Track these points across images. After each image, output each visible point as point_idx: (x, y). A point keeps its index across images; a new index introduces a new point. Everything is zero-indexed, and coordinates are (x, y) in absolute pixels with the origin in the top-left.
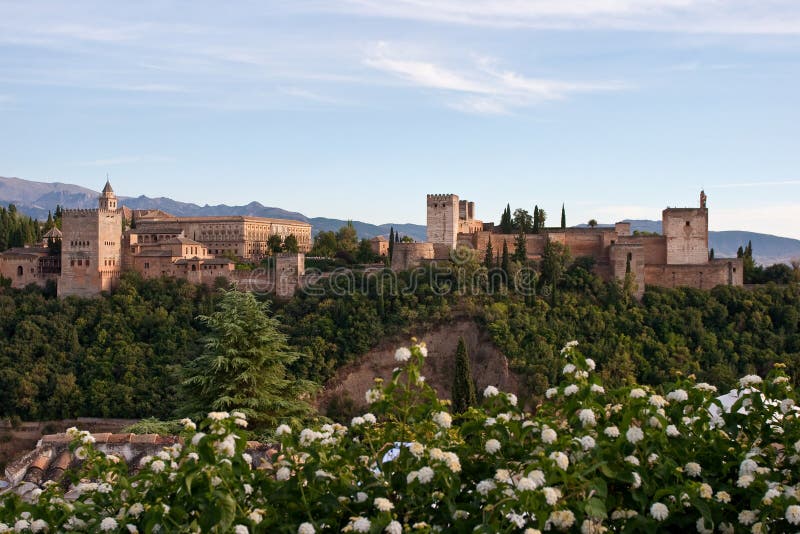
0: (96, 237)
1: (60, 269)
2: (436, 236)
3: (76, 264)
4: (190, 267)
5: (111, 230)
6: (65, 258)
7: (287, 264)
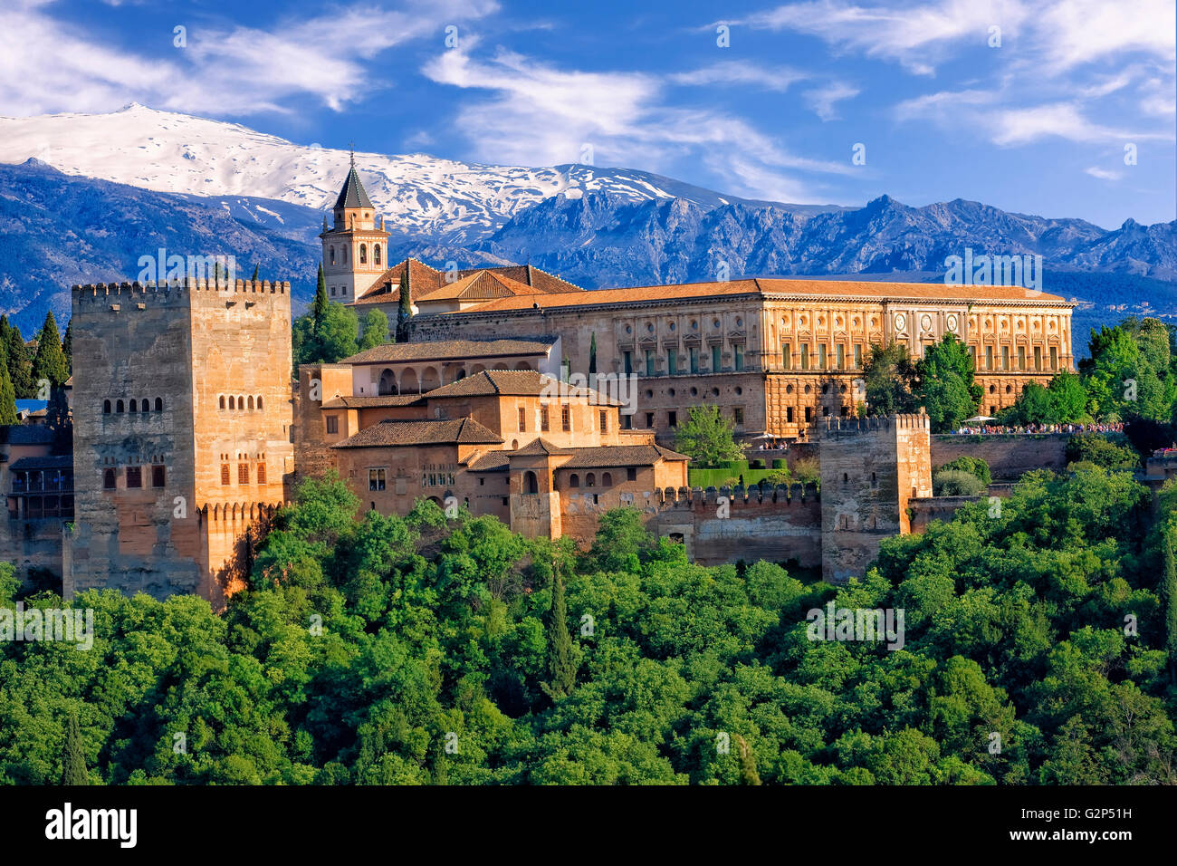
3: (121, 481)
4: (518, 480)
5: (248, 353)
6: (85, 461)
7: (858, 458)
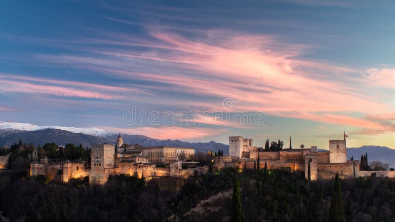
0: (103, 155)
1: (90, 167)
2: (233, 153)
3: (96, 165)
4: (138, 166)
5: (110, 152)
6: (92, 163)
7: (174, 165)
